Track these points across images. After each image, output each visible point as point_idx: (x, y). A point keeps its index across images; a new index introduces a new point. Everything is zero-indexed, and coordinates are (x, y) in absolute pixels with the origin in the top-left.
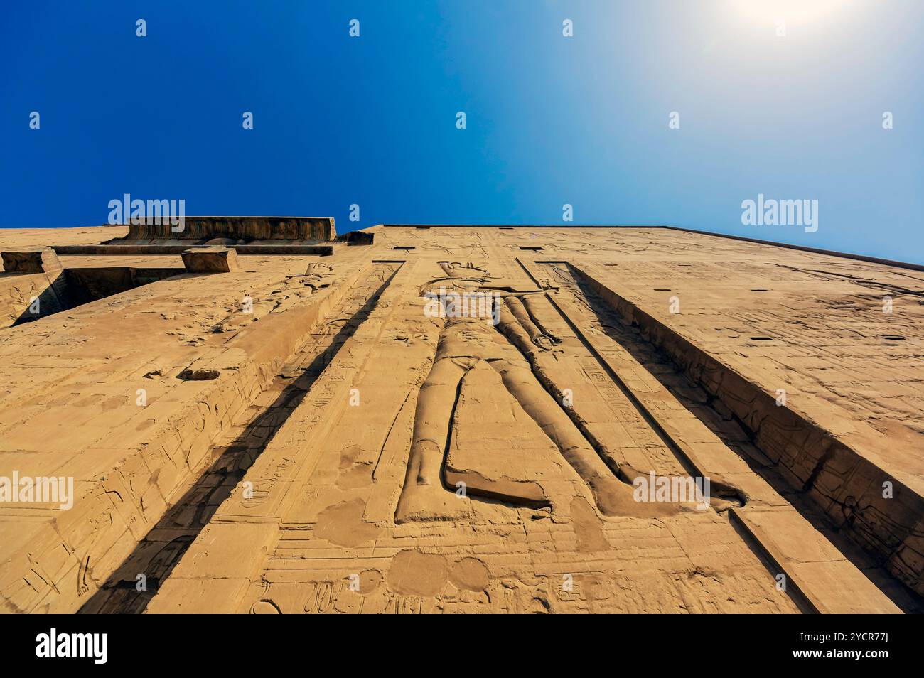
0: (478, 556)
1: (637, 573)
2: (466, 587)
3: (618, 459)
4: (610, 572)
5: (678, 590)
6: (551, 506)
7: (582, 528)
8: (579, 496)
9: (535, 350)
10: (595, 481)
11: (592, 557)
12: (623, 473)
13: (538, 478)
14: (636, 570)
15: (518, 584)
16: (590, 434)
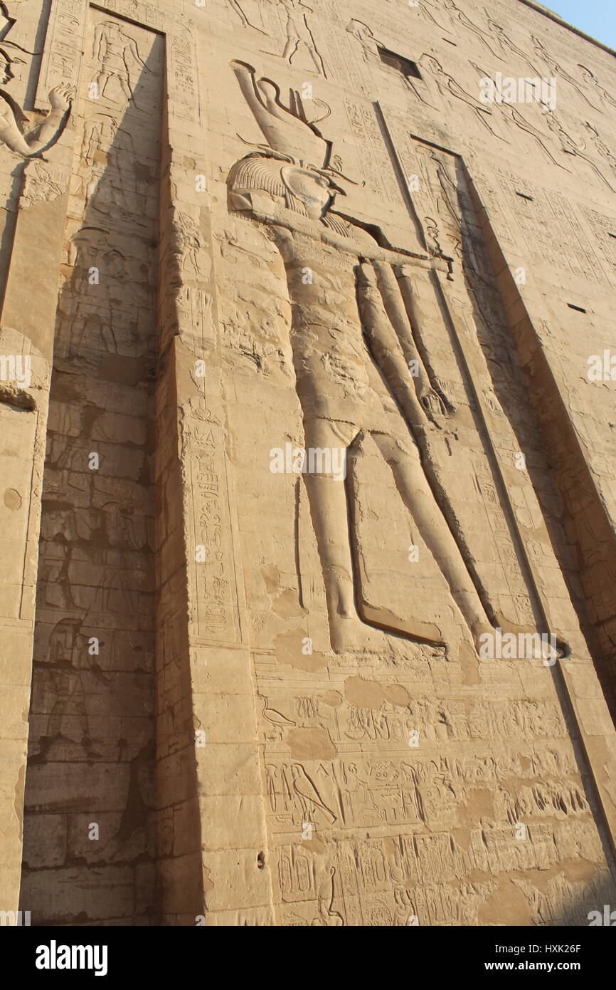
0: (401, 684)
1: (495, 700)
2: (396, 704)
3: (495, 608)
4: (480, 698)
5: (515, 711)
6: (445, 647)
7: (465, 667)
8: (466, 641)
9: (427, 425)
10: (477, 627)
11: (470, 688)
12: (496, 621)
13: (437, 620)
14: (494, 697)
15: (428, 703)
16: (477, 575)
